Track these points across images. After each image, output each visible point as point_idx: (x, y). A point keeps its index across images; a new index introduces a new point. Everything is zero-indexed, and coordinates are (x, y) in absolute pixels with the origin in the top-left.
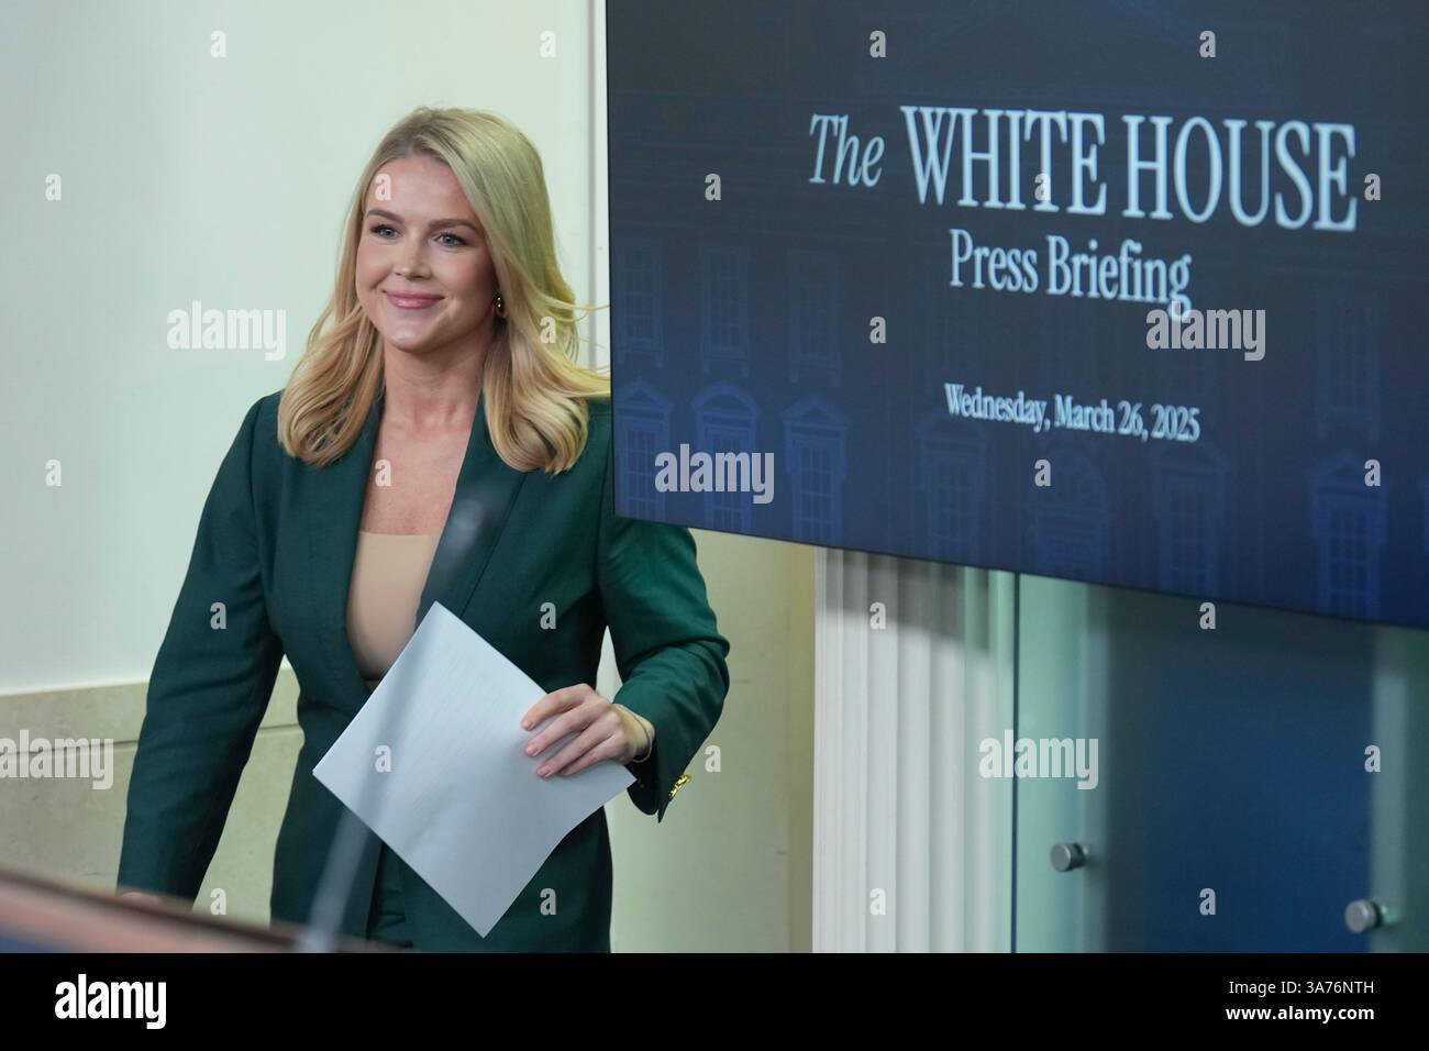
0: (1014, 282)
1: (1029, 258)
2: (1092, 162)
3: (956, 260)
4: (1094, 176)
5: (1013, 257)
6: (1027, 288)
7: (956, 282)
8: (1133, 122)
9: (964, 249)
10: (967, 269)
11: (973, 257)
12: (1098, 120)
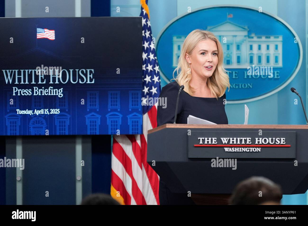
0: (27, 94)
1: (30, 90)
5: (27, 90)
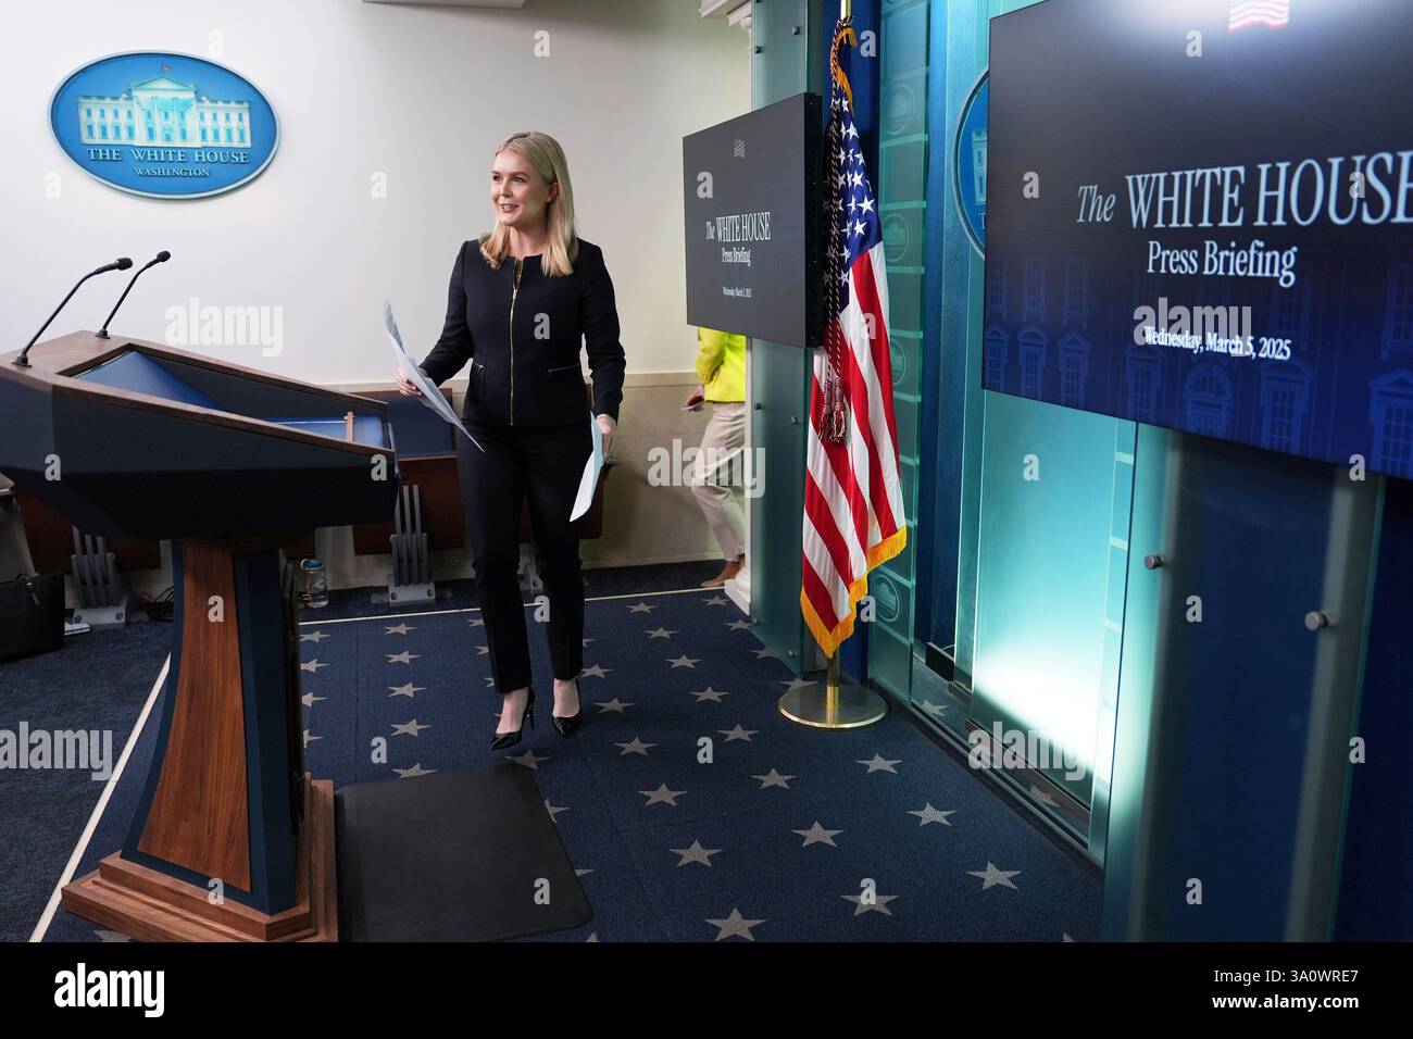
2: (1235, 196)
3: (1151, 258)
4: (1236, 203)
6: (1191, 272)
7: (1151, 270)
8: (1264, 168)
9: (1156, 252)
10: (1157, 263)
11: (1161, 256)
12: (1241, 169)
